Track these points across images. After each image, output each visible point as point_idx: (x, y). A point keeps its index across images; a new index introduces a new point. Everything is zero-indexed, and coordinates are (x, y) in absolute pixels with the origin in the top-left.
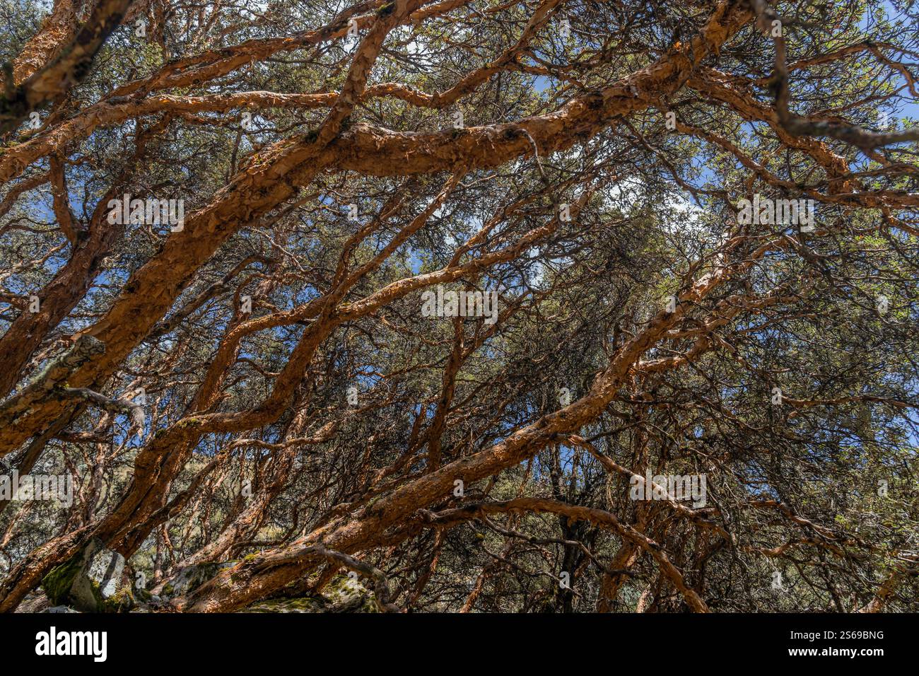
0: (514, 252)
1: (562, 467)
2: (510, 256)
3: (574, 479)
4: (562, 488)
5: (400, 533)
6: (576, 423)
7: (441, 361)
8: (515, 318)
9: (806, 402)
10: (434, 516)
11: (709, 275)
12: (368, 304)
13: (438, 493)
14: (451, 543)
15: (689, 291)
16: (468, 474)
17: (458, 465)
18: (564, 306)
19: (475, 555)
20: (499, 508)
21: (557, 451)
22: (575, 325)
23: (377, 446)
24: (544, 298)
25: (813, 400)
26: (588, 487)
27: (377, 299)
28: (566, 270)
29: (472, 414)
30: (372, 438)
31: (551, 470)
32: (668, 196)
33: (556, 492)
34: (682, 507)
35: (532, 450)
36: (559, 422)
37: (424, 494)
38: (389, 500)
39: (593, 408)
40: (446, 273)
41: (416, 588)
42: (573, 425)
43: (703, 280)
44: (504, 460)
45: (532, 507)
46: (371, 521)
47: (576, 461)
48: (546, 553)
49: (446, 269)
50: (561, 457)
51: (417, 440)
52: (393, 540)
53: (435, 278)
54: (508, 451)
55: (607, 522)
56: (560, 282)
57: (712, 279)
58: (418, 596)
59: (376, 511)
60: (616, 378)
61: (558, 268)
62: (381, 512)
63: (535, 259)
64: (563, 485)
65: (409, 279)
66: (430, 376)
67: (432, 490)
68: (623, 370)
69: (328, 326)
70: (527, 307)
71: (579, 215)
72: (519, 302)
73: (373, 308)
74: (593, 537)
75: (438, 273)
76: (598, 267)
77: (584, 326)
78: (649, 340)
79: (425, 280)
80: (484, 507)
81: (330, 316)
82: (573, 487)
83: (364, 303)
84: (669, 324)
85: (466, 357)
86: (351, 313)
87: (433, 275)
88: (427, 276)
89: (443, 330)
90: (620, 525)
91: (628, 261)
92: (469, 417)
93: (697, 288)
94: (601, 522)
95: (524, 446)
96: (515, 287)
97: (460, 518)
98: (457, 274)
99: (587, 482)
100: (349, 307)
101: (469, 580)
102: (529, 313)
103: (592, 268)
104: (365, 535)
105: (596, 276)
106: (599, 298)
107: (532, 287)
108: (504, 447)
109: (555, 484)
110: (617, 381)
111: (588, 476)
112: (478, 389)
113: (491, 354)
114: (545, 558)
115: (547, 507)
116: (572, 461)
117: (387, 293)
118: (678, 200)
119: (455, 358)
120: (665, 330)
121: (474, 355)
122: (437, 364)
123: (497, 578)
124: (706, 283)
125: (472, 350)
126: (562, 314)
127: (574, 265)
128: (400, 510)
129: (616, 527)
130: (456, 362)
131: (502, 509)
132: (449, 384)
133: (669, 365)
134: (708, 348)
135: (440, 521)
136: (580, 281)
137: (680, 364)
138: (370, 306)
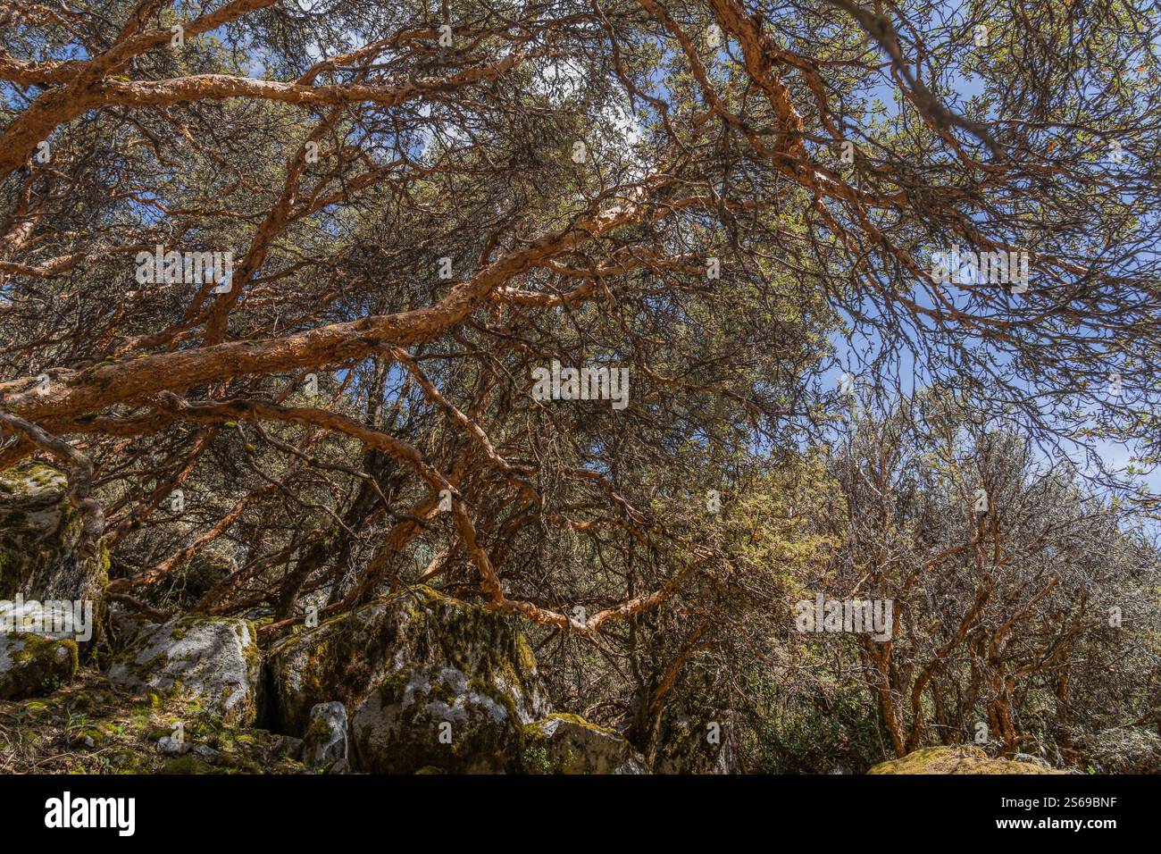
0: (394, 96)
1: (386, 394)
2: (388, 99)
3: (396, 412)
4: (378, 419)
5: (139, 421)
6: (407, 335)
7: (258, 216)
8: (376, 189)
9: (668, 381)
10: (185, 403)
11: (618, 209)
12: (158, 91)
13: (198, 376)
14: (216, 455)
15: (591, 219)
16: (246, 362)
17: (235, 347)
18: (444, 197)
19: (243, 475)
20: (279, 414)
21: (384, 374)
22: (452, 224)
23: (137, 306)
24: (420, 177)
25: (675, 380)
26: (411, 424)
27: (175, 88)
28: (459, 150)
29: (286, 299)
30: (131, 294)
31: (371, 396)
32: (608, 105)
33: (370, 422)
34: (499, 458)
35: (341, 353)
36: (386, 328)
37: (177, 373)
38: (122, 369)
39: (433, 323)
40: (291, 89)
41: (151, 499)
42: (402, 337)
43: (610, 214)
44: (301, 357)
45: (322, 422)
46: (88, 391)
47: (405, 392)
48: (336, 490)
49: (292, 84)
50: (387, 383)
51: (198, 311)
52: (126, 430)
53: (273, 90)
54: (309, 346)
55: (409, 458)
56: (447, 163)
57: (620, 216)
58: (152, 509)
59: (98, 379)
60: (473, 295)
61: (449, 145)
62: (105, 382)
63: (423, 120)
64: (380, 416)
65: (232, 78)
66: (239, 231)
67: (189, 370)
68: (485, 289)
69: (83, 101)
70: (396, 180)
71: (495, 82)
72: (386, 172)
73: (164, 99)
74: (399, 482)
75: (279, 86)
76: (500, 161)
77: (461, 229)
78: (525, 262)
79: (257, 88)
80: (258, 408)
81: (89, 87)
82: (392, 421)
83: (151, 87)
84: (554, 251)
85: (294, 219)
86: (125, 95)
87: (271, 85)
88: (261, 84)
89: (273, 176)
90: (423, 464)
91: (535, 164)
92: (280, 302)
93: (600, 219)
94: (402, 457)
95: (331, 346)
96: (386, 148)
97: (221, 415)
98: (306, 97)
99: (410, 419)
100: (124, 85)
101: (230, 503)
102: (395, 189)
103: (493, 160)
104: (73, 406)
105: (494, 169)
106: (490, 201)
107: (409, 156)
108: (307, 340)
109: (372, 411)
110: (473, 300)
111: (413, 411)
112: (299, 265)
113: (332, 228)
114: (333, 495)
115: (341, 426)
116: (399, 391)
117: (193, 85)
118: (618, 114)
119: (277, 215)
120: (548, 257)
121: (308, 221)
122: (253, 217)
123: (268, 508)
124: (612, 217)
125: (304, 212)
126: (438, 205)
127: (470, 148)
128: (136, 385)
129: (419, 465)
130: (277, 221)
131: (282, 416)
132: (259, 248)
133: (543, 302)
134: (591, 296)
135: (191, 411)
136: (474, 170)
137: (555, 304)
138: (160, 95)
